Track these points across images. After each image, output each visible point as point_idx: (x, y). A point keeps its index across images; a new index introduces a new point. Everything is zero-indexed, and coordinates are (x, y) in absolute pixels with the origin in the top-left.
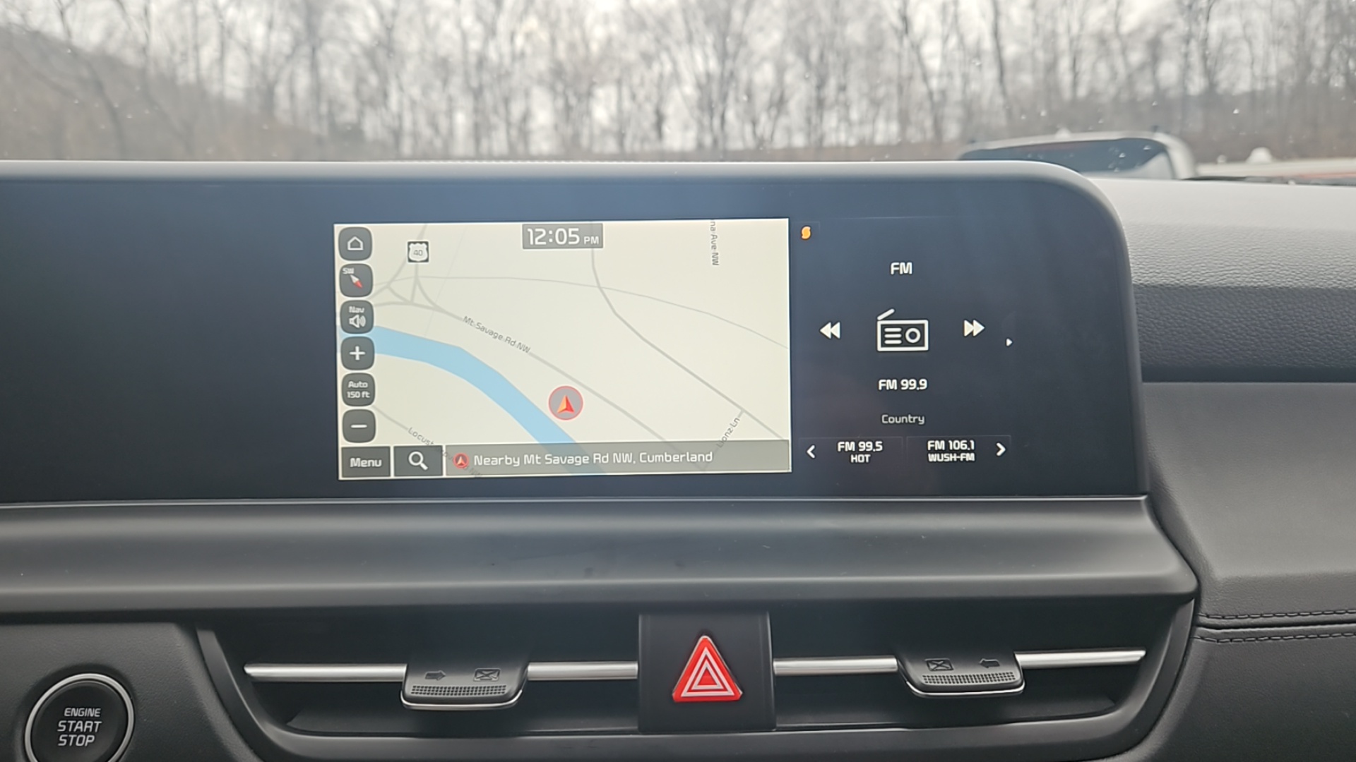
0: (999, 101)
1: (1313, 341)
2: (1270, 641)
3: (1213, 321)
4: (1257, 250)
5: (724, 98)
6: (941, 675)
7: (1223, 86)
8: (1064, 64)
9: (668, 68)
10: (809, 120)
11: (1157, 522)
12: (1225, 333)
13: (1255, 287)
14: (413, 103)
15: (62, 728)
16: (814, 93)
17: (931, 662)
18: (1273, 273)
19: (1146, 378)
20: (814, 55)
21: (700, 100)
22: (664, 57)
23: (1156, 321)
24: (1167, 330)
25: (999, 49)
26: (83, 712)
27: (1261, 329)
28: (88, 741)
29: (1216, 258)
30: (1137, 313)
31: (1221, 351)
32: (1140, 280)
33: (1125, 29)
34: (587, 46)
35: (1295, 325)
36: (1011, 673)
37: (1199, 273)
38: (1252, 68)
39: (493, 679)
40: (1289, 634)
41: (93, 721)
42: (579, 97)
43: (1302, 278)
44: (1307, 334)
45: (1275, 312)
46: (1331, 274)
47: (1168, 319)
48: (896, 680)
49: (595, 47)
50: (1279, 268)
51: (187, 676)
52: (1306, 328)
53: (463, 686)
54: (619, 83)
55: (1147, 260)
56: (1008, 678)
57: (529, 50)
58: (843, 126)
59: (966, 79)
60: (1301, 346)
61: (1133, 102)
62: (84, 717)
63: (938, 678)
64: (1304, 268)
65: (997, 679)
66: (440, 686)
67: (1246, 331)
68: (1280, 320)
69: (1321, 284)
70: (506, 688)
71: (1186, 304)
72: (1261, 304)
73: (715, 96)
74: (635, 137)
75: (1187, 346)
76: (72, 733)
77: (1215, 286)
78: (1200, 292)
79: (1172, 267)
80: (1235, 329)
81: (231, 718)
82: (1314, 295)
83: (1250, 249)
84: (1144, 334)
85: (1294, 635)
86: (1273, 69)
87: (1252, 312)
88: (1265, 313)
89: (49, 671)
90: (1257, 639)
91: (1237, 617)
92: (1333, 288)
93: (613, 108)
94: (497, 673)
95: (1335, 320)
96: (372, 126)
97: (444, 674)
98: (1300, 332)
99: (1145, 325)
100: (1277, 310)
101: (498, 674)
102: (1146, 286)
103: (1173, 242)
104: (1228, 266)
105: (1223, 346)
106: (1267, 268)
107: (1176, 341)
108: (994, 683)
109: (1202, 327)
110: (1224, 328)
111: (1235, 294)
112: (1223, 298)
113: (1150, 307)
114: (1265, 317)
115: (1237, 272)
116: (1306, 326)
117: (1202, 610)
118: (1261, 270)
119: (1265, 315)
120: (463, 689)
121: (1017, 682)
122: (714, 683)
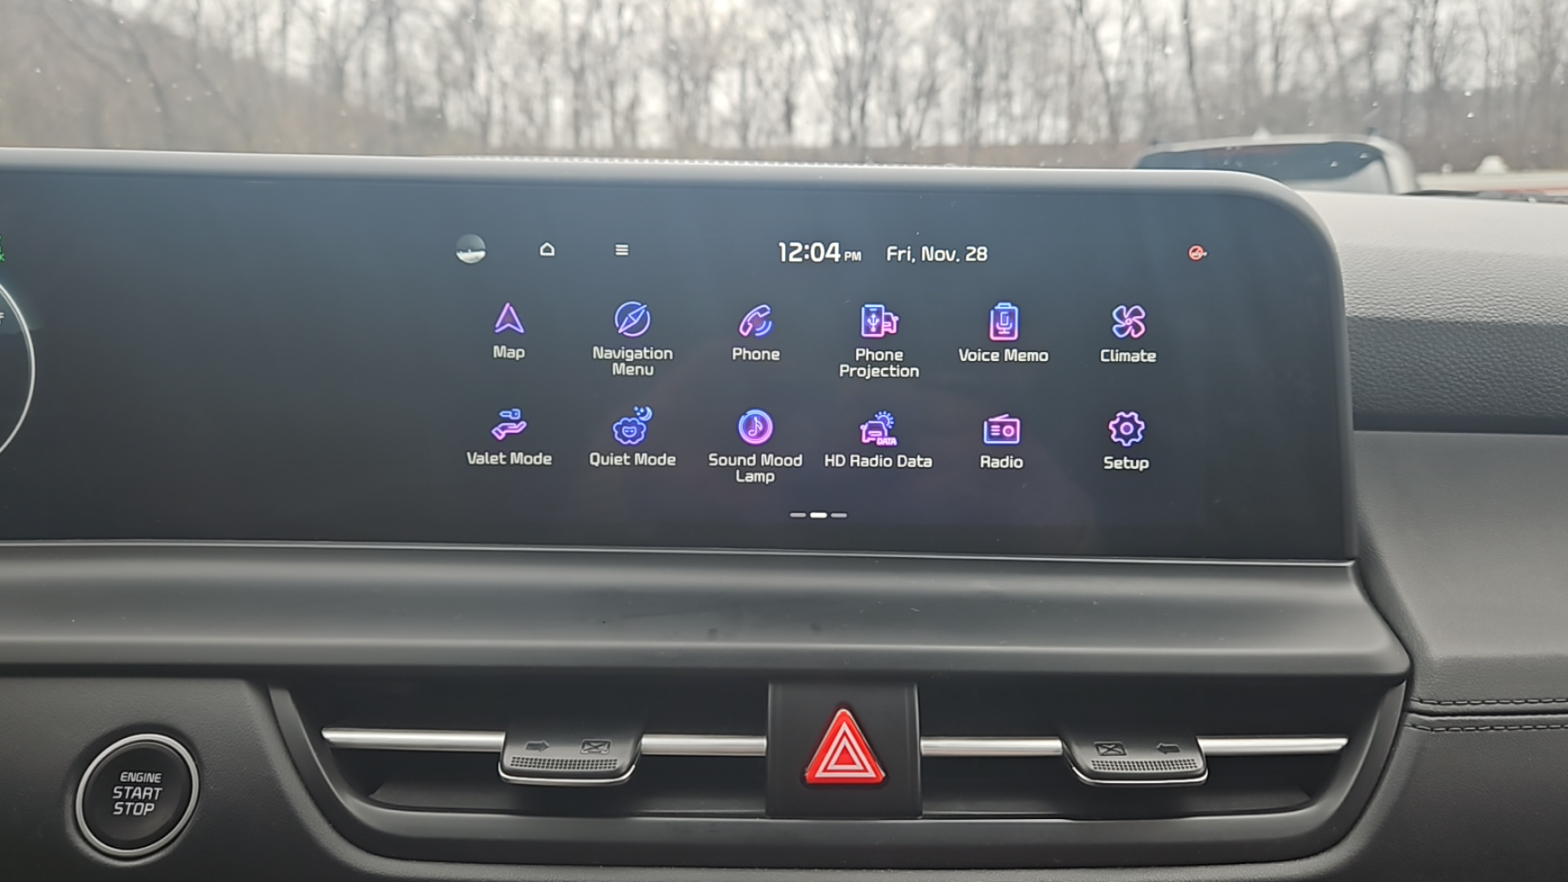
0: (1188, 94)
1: (1553, 387)
2: (1492, 731)
3: (1437, 361)
4: (1492, 280)
5: (865, 86)
6: (1113, 760)
7: (1452, 81)
8: (1265, 53)
9: (801, 49)
10: (963, 114)
11: (1365, 592)
12: (1451, 375)
13: (1489, 323)
14: (504, 85)
15: (118, 795)
16: (970, 82)
17: (1101, 745)
18: (1507, 310)
19: (1358, 427)
20: (972, 37)
21: (837, 87)
22: (797, 36)
23: (1372, 360)
24: (1384, 371)
25: (1188, 34)
26: (141, 777)
27: (1493, 372)
28: (147, 810)
29: (1444, 288)
31: (1445, 396)
32: (1354, 312)
33: (1338, 12)
34: (707, 23)
35: (1534, 367)
36: (1193, 760)
37: (1423, 306)
38: (1486, 60)
39: (603, 752)
40: (1514, 723)
41: (153, 787)
42: (696, 82)
43: (1543, 313)
44: (1546, 378)
45: (1511, 353)
47: (1385, 357)
48: (1060, 765)
49: (716, 24)
50: (1517, 301)
51: (258, 740)
52: (1546, 372)
53: (569, 759)
54: (743, 65)
55: (1363, 289)
56: (1189, 766)
57: (638, 26)
58: (1003, 122)
59: (1149, 69)
60: (1539, 393)
61: (1345, 99)
62: (142, 782)
63: (1109, 764)
64: (1546, 301)
65: (1176, 766)
66: (543, 758)
67: (1476, 373)
68: (1516, 362)
70: (617, 762)
71: (1407, 341)
72: (1495, 342)
73: (854, 83)
74: (760, 131)
75: (1407, 390)
76: (129, 800)
77: (1442, 321)
78: (1423, 327)
79: (1392, 298)
80: (1463, 371)
81: (307, 788)
82: (1557, 334)
83: (1483, 278)
84: (1357, 375)
85: (1521, 725)
86: (1511, 63)
87: (1484, 351)
88: (1500, 353)
89: (104, 730)
90: (1477, 728)
91: (1454, 703)
93: (736, 95)
94: (606, 745)
96: (456, 112)
97: (547, 744)
98: (1540, 376)
99: (1359, 364)
100: (1513, 350)
101: (609, 746)
102: (1361, 319)
103: (1394, 268)
104: (1457, 297)
105: (1448, 391)
106: (1503, 301)
107: (1394, 383)
108: (1173, 771)
109: (1425, 368)
110: (1451, 370)
111: (1466, 330)
112: (1451, 335)
113: (1365, 343)
114: (1499, 358)
115: (1468, 304)
116: (1546, 369)
117: (1414, 694)
118: (1496, 303)
119: (1499, 355)
120: (569, 763)
121: (1199, 770)
122: (853, 763)
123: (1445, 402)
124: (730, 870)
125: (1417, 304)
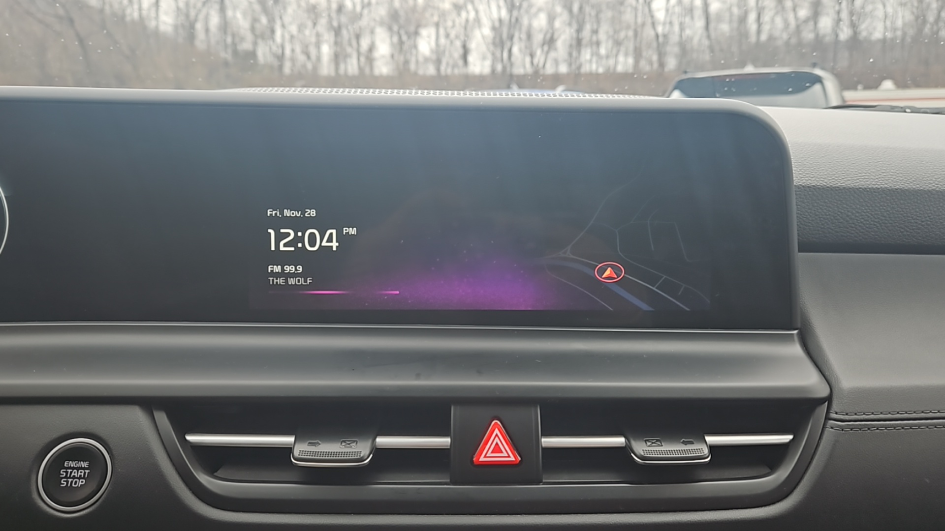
0: (706, 42)
1: (917, 226)
2: (878, 431)
3: (848, 211)
4: (881, 163)
5: (511, 38)
6: (655, 449)
7: (864, 34)
8: (752, 17)
9: (472, 15)
10: (570, 55)
11: (804, 348)
12: (857, 220)
13: (879, 188)
14: (292, 37)
15: (63, 475)
16: (575, 35)
17: (648, 440)
18: (892, 179)
19: (801, 250)
20: (576, 8)
21: (494, 38)
22: (470, 7)
23: (809, 211)
24: (816, 217)
25: (706, 6)
26: (77, 464)
27: (881, 217)
28: (80, 483)
29: (852, 168)
30: (797, 205)
31: (853, 232)
32: (799, 182)
35: (905, 215)
36: (702, 449)
37: (840, 178)
38: (885, 22)
39: (353, 447)
40: (891, 426)
41: (84, 470)
42: (409, 35)
43: (911, 182)
44: (913, 221)
45: (891, 206)
46: (931, 180)
47: (817, 209)
48: (624, 452)
50: (896, 175)
51: (147, 441)
52: (912, 217)
53: (333, 451)
54: (437, 25)
55: (805, 169)
56: (699, 452)
58: (594, 59)
59: (682, 28)
60: (908, 230)
61: (800, 44)
62: (78, 467)
63: (653, 451)
64: (913, 175)
65: (692, 453)
66: (317, 451)
67: (871, 218)
68: (894, 212)
69: (924, 186)
70: (362, 453)
71: (830, 200)
72: (882, 200)
73: (505, 36)
74: (448, 64)
75: (830, 228)
76: (70, 478)
77: (851, 187)
79: (822, 174)
80: (863, 217)
81: (177, 469)
82: (919, 194)
83: (876, 161)
84: (801, 220)
85: (895, 427)
86: (899, 23)
87: (876, 205)
88: (885, 206)
89: (54, 436)
90: (869, 429)
91: (856, 414)
92: (933, 190)
93: (433, 44)
94: (355, 443)
95: (933, 212)
96: (263, 53)
97: (320, 442)
98: (909, 220)
99: (802, 213)
100: (893, 204)
101: (357, 443)
102: (803, 186)
103: (823, 156)
104: (860, 173)
105: (854, 229)
106: (887, 175)
107: (823, 224)
108: (690, 455)
109: (841, 216)
110: (856, 216)
111: (865, 193)
112: (856, 195)
113: (805, 201)
114: (884, 209)
115: (866, 177)
116: (913, 216)
117: (833, 409)
118: (883, 176)
119: (885, 208)
120: (333, 453)
121: (705, 455)
122: (502, 452)
123: (852, 235)
124: (429, 515)
125: (836, 177)
